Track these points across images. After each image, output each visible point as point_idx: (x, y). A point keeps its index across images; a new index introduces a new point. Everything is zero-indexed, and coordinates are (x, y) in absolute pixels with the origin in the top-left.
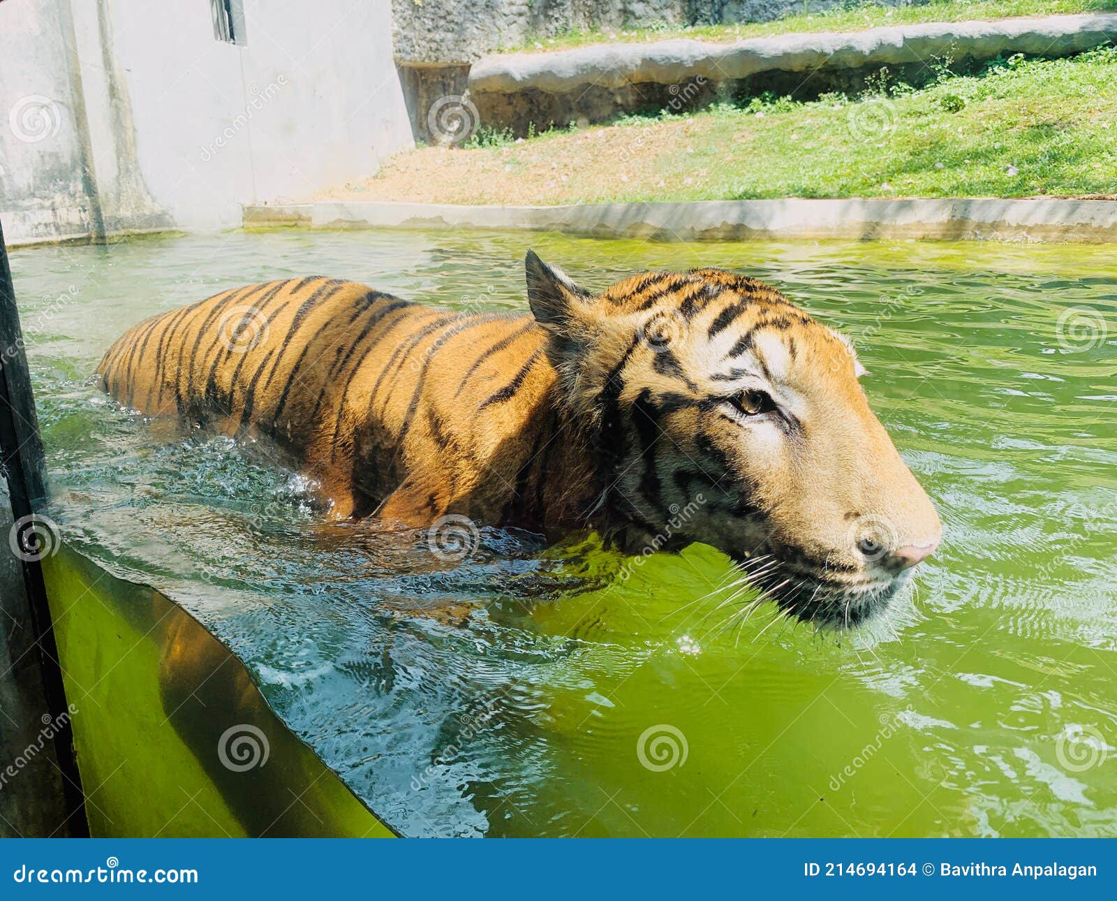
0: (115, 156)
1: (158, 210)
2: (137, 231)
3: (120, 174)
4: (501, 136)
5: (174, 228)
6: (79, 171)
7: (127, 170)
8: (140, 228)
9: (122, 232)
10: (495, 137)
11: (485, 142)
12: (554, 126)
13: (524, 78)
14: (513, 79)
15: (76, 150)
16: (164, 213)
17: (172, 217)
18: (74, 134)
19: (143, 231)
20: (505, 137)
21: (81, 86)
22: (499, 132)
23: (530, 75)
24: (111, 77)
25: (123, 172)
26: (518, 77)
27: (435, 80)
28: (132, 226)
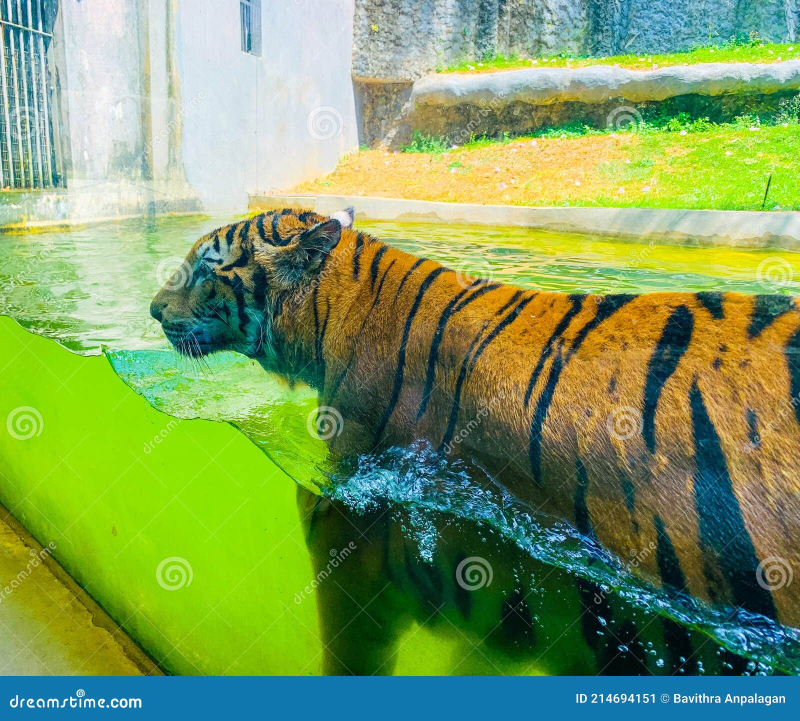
0: (167, 146)
1: (192, 196)
2: (177, 214)
3: (169, 164)
4: (437, 143)
5: (202, 212)
6: (139, 159)
7: (175, 160)
8: (179, 211)
9: (167, 214)
10: (432, 143)
11: (424, 148)
12: (487, 136)
13: (463, 95)
14: (453, 94)
15: (139, 140)
16: (196, 199)
17: (201, 202)
18: (139, 127)
19: (181, 214)
20: (442, 144)
21: (149, 84)
22: (437, 139)
23: (468, 92)
24: (170, 77)
25: (171, 162)
26: (458, 94)
27: (379, 94)
28: (174, 210)
